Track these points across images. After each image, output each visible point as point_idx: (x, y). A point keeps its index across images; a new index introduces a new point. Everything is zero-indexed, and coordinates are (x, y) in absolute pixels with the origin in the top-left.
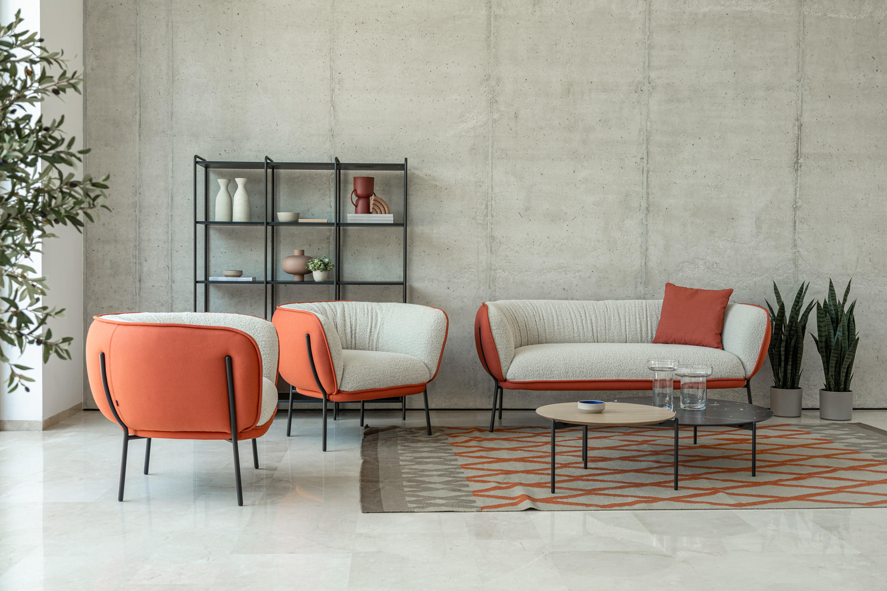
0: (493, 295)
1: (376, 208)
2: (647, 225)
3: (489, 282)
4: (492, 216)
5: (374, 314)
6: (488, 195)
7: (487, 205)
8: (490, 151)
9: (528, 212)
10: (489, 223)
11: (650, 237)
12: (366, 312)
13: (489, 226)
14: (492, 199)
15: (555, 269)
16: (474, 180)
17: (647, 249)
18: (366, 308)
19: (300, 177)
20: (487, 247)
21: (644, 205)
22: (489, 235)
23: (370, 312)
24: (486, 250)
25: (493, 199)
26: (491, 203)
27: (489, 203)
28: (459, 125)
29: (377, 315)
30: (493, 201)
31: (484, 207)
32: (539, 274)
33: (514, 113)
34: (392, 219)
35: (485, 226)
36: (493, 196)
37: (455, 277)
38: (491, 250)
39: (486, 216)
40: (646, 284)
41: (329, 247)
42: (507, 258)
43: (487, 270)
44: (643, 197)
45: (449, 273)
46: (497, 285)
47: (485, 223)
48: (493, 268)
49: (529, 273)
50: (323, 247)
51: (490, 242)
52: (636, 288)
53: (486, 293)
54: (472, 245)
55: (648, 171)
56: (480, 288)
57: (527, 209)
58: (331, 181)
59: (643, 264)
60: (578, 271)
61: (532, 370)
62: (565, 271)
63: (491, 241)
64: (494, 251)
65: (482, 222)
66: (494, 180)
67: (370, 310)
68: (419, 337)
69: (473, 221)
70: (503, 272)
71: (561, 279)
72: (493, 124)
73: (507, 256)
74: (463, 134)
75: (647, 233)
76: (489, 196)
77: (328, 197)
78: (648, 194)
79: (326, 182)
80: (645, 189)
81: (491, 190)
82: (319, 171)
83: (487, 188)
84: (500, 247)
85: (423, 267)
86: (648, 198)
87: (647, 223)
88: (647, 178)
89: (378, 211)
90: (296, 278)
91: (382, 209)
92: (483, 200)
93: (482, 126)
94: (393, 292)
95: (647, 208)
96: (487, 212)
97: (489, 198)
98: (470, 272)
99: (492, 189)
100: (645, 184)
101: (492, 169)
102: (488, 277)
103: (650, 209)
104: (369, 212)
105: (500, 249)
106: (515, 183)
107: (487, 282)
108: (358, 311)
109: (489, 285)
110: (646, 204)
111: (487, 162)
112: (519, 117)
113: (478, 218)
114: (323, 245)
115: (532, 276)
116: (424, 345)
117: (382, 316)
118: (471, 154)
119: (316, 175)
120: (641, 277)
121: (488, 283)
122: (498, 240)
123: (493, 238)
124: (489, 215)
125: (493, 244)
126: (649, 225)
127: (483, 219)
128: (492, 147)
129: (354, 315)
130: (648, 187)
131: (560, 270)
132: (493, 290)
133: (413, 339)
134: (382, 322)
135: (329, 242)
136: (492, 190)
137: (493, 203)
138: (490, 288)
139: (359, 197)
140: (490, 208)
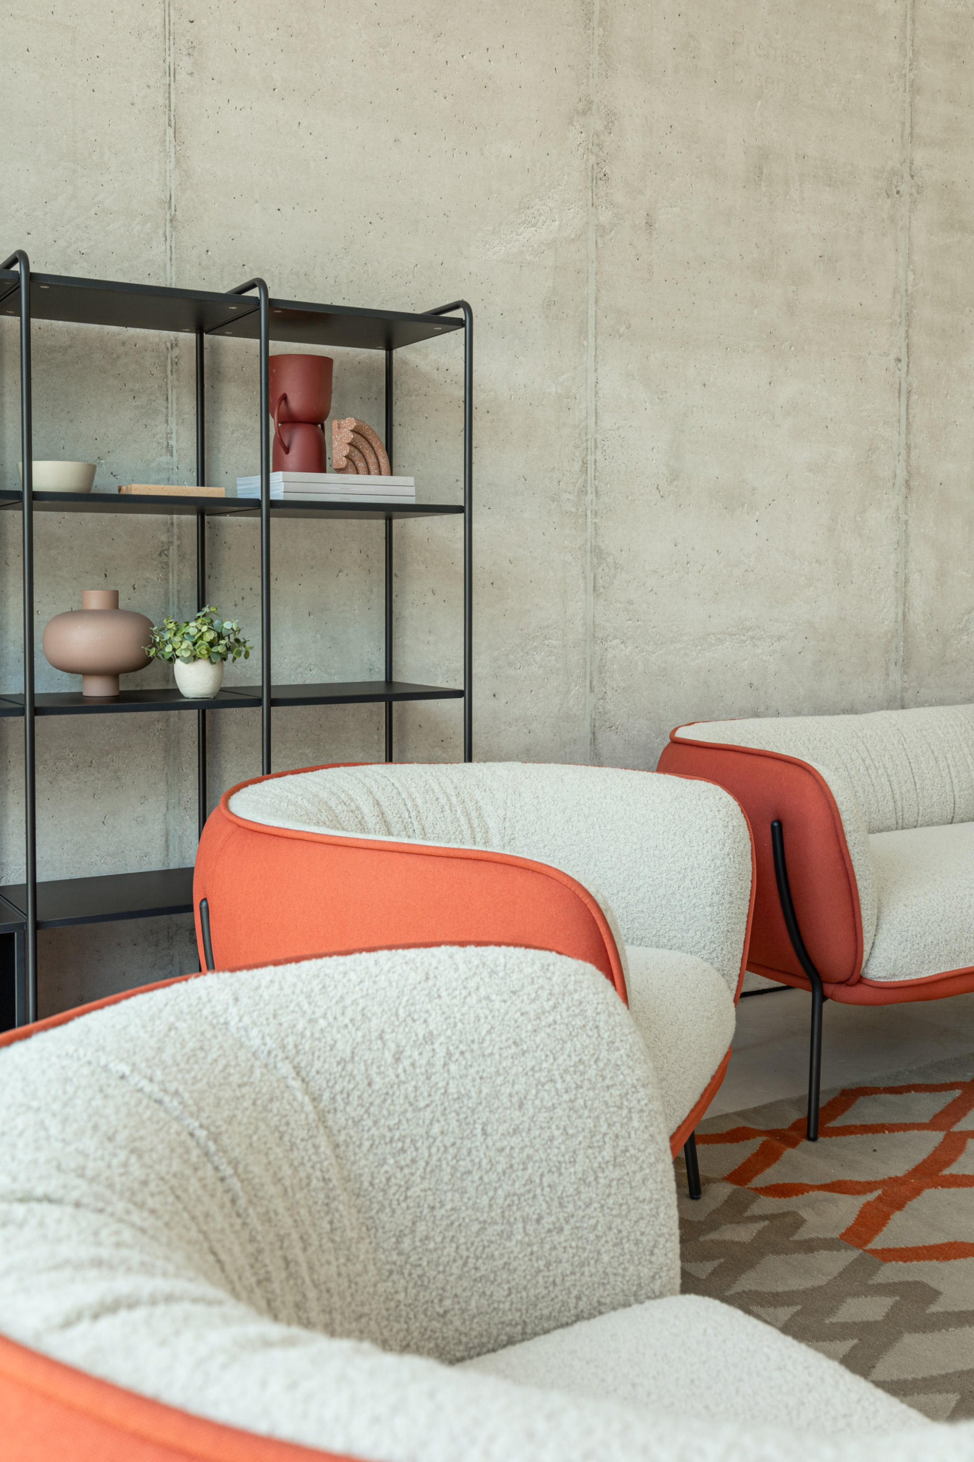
0: (601, 710)
1: (357, 456)
2: (906, 523)
3: (591, 674)
4: (597, 493)
5: (471, 806)
6: (586, 434)
7: (585, 463)
8: (591, 312)
9: (675, 483)
10: (589, 512)
11: (912, 551)
12: (443, 801)
13: (589, 520)
14: (596, 447)
15: (731, 635)
16: (554, 390)
17: (906, 581)
18: (436, 788)
19: (70, 347)
20: (585, 578)
21: (902, 475)
22: (589, 544)
23: (454, 800)
24: (582, 585)
25: (599, 446)
26: (593, 458)
27: (589, 457)
28: (520, 231)
29: (479, 809)
30: (599, 453)
31: (577, 466)
32: (699, 647)
33: (645, 213)
34: (412, 491)
35: (580, 521)
36: (599, 437)
37: (510, 664)
38: (594, 587)
39: (583, 492)
40: (906, 664)
41: (167, 579)
42: (631, 607)
43: (586, 641)
44: (899, 454)
45: (496, 654)
46: (609, 682)
47: (580, 512)
48: (600, 636)
49: (678, 646)
50: (147, 580)
51: (591, 563)
52: (888, 675)
53: (585, 705)
54: (551, 573)
55: (909, 392)
56: (568, 691)
57: (674, 476)
58: (169, 368)
59: (900, 616)
60: (779, 638)
61: (935, 942)
62: (752, 638)
63: (595, 561)
64: (602, 590)
65: (574, 510)
66: (600, 395)
67: (450, 790)
68: (687, 882)
69: (554, 505)
70: (623, 646)
71: (746, 659)
72: (599, 239)
73: (631, 603)
74: (528, 258)
75: (907, 543)
76: (589, 436)
77: (161, 418)
78: (908, 447)
79: (154, 371)
80: (903, 436)
81: (593, 420)
82: (132, 331)
83: (584, 414)
84: (615, 576)
85: (431, 638)
86: (908, 456)
87: (906, 518)
88: (907, 409)
89: (361, 465)
90: (96, 688)
91: (372, 460)
92: (576, 447)
93: (573, 240)
94: (354, 715)
95: (907, 481)
96: (586, 481)
97: (589, 443)
98: (546, 649)
99: (596, 417)
100: (904, 422)
101: (596, 362)
102: (588, 660)
103: (912, 484)
104: (321, 467)
105: (615, 581)
106: (648, 405)
107: (585, 674)
108: (419, 801)
109: (591, 682)
110: (905, 473)
111: (585, 343)
112: (657, 225)
113: (565, 496)
114: (147, 575)
115: (685, 654)
116: (709, 909)
117: (501, 812)
118: (547, 317)
119: (124, 344)
120: (896, 648)
121: (588, 676)
122: (610, 559)
123: (598, 553)
124: (589, 490)
125: (600, 570)
126: (910, 522)
127: (575, 499)
128: (596, 303)
129: (413, 814)
130: (908, 433)
131: (742, 637)
132: (600, 696)
133: (661, 891)
134: (509, 831)
135: (167, 564)
136: (596, 422)
137: (599, 456)
138: (592, 690)
139: (289, 420)
140: (591, 471)
